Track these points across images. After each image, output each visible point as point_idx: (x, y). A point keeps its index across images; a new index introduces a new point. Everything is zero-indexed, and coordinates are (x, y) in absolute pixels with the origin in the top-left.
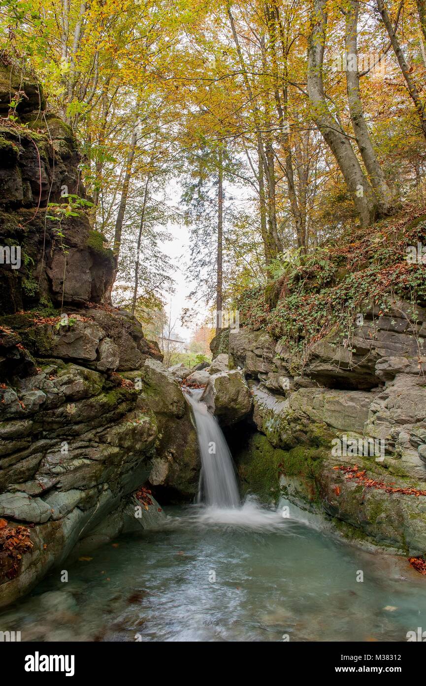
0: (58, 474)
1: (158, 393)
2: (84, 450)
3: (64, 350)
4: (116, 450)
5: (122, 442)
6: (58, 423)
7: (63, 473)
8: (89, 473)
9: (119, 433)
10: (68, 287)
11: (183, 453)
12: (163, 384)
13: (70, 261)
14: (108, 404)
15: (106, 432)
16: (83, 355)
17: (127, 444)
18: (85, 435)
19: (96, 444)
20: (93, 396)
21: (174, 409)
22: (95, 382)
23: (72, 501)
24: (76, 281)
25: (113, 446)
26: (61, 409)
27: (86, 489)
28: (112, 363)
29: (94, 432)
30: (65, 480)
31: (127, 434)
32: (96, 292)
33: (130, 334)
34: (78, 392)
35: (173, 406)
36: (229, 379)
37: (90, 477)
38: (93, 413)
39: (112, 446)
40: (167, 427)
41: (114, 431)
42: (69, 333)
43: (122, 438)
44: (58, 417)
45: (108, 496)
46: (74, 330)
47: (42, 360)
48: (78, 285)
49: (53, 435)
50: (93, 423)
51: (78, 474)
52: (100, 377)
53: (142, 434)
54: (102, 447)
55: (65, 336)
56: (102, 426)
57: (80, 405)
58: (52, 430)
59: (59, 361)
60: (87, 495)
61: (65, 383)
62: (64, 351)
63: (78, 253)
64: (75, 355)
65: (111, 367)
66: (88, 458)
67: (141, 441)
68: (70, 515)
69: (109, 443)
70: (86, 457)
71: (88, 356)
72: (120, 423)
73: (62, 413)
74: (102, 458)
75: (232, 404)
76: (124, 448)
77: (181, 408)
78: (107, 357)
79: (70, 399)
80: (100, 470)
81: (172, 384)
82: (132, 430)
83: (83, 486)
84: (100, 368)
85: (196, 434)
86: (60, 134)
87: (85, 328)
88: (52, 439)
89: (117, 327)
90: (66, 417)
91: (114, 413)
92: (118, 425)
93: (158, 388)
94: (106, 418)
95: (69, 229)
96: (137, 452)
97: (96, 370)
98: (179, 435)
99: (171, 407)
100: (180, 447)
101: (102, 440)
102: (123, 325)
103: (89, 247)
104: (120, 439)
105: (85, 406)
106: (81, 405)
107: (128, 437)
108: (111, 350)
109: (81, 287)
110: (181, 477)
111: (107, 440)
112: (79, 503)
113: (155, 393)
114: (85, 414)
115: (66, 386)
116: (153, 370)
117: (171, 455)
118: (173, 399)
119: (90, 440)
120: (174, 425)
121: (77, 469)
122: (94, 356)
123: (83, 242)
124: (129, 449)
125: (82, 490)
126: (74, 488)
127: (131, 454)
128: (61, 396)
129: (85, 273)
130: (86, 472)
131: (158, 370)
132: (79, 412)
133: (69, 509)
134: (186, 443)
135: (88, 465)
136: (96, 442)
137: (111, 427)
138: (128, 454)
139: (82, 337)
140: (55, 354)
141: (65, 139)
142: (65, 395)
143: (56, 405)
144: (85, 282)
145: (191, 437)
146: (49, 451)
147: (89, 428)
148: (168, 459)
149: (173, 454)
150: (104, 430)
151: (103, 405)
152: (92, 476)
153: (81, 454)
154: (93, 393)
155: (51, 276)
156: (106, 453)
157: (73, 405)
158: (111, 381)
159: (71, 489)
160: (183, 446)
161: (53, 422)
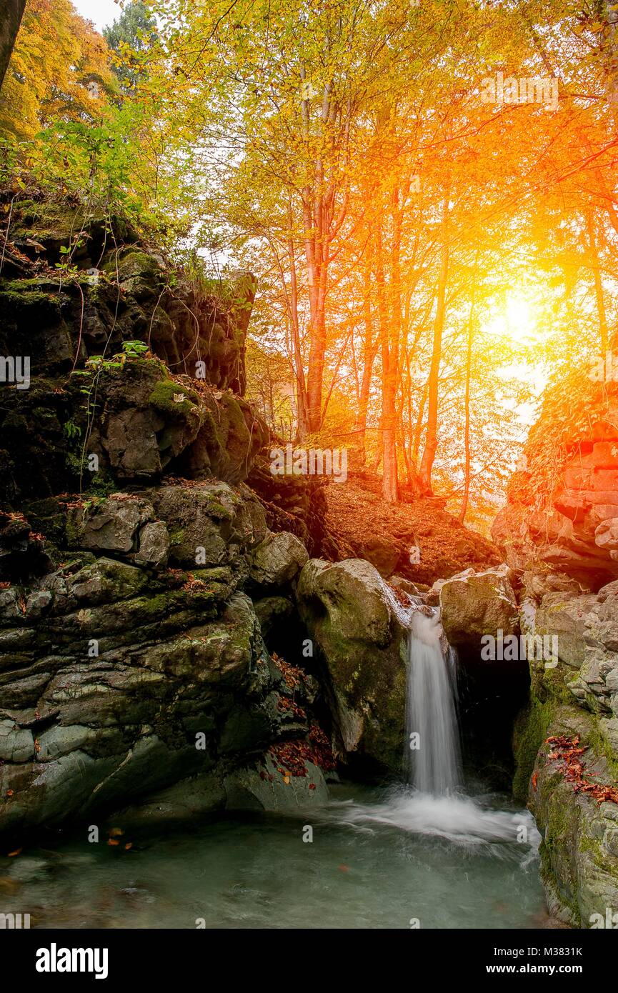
0: (59, 701)
1: (354, 609)
2: (103, 673)
3: (92, 539)
4: (157, 677)
5: (171, 667)
6: (68, 633)
7: (65, 701)
8: (103, 705)
9: (164, 654)
10: (128, 460)
11: (385, 704)
12: (359, 595)
13: (130, 425)
14: (144, 611)
15: (143, 651)
16: (115, 545)
17: (181, 670)
18: (108, 653)
19: (124, 667)
20: (120, 599)
21: (372, 633)
22: (127, 581)
23: (68, 740)
24: (139, 450)
25: (154, 671)
26: (71, 616)
27: (98, 728)
28: (153, 554)
29: (124, 649)
30: (67, 711)
31: (178, 656)
32: (196, 464)
33: (207, 515)
34: (94, 593)
35: (371, 629)
36: (467, 585)
37: (103, 710)
38: (118, 623)
39: (152, 671)
40: (365, 662)
41: (157, 651)
42: (96, 517)
43: (169, 662)
44: (66, 626)
45: (151, 745)
46: (101, 513)
47: (68, 553)
48: (140, 456)
49: (67, 650)
50: (123, 637)
51: (86, 705)
52: (139, 575)
53: (210, 659)
54: (132, 670)
55: (91, 520)
56: (137, 642)
57: (99, 611)
58: (63, 644)
59: (88, 554)
60: (99, 736)
61: (76, 582)
62: (93, 541)
63: (140, 414)
64: (105, 546)
65: (152, 561)
66: (106, 685)
67: (209, 668)
68: (63, 759)
69: (148, 667)
70: (104, 682)
71: (120, 546)
72: (172, 640)
73: (72, 621)
74: (126, 686)
75: (473, 626)
76: (175, 676)
77: (382, 632)
78: (147, 547)
79: (84, 602)
80: (123, 703)
81: (372, 594)
82: (188, 650)
83: (94, 722)
84: (137, 561)
85: (404, 674)
86: (135, 270)
87: (119, 509)
88: (65, 655)
89: (188, 507)
90: (78, 626)
91: (158, 625)
92: (167, 642)
93: (352, 602)
94: (144, 631)
95: (125, 385)
96: (202, 685)
97: (134, 565)
98: (382, 675)
99: (368, 630)
100: (381, 693)
101: (136, 662)
102: (197, 503)
103: (152, 404)
104: (167, 663)
105: (107, 613)
106: (101, 610)
107: (181, 661)
108: (152, 536)
109: (144, 457)
110: (384, 742)
111: (144, 662)
112: (83, 745)
113: (349, 609)
114: (106, 624)
115: (78, 585)
116: (348, 574)
117: (368, 705)
118: (370, 618)
119: (115, 661)
120: (375, 659)
121: (84, 698)
122: (129, 544)
123: (144, 398)
124: (185, 679)
125: (92, 728)
126: (79, 724)
127: (191, 686)
128: (70, 599)
129: (148, 438)
130: (98, 703)
131: (354, 575)
132: (97, 621)
133: (63, 750)
134: (391, 687)
135: (102, 694)
136: (125, 664)
137: (155, 645)
138: (186, 686)
139: (112, 520)
140: (83, 545)
141: (142, 275)
142: (76, 597)
143: (63, 609)
144: (150, 450)
145: (397, 678)
146: (60, 671)
147: (117, 644)
148: (362, 711)
149: (371, 705)
150: (140, 649)
151: (135, 613)
152: (108, 710)
153: (98, 679)
154: (120, 595)
155: (107, 447)
156: (134, 680)
157: (89, 610)
158: (160, 580)
159: (75, 724)
160: (386, 692)
161: (61, 633)
